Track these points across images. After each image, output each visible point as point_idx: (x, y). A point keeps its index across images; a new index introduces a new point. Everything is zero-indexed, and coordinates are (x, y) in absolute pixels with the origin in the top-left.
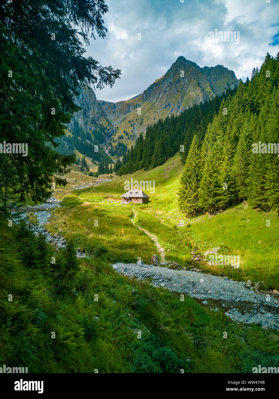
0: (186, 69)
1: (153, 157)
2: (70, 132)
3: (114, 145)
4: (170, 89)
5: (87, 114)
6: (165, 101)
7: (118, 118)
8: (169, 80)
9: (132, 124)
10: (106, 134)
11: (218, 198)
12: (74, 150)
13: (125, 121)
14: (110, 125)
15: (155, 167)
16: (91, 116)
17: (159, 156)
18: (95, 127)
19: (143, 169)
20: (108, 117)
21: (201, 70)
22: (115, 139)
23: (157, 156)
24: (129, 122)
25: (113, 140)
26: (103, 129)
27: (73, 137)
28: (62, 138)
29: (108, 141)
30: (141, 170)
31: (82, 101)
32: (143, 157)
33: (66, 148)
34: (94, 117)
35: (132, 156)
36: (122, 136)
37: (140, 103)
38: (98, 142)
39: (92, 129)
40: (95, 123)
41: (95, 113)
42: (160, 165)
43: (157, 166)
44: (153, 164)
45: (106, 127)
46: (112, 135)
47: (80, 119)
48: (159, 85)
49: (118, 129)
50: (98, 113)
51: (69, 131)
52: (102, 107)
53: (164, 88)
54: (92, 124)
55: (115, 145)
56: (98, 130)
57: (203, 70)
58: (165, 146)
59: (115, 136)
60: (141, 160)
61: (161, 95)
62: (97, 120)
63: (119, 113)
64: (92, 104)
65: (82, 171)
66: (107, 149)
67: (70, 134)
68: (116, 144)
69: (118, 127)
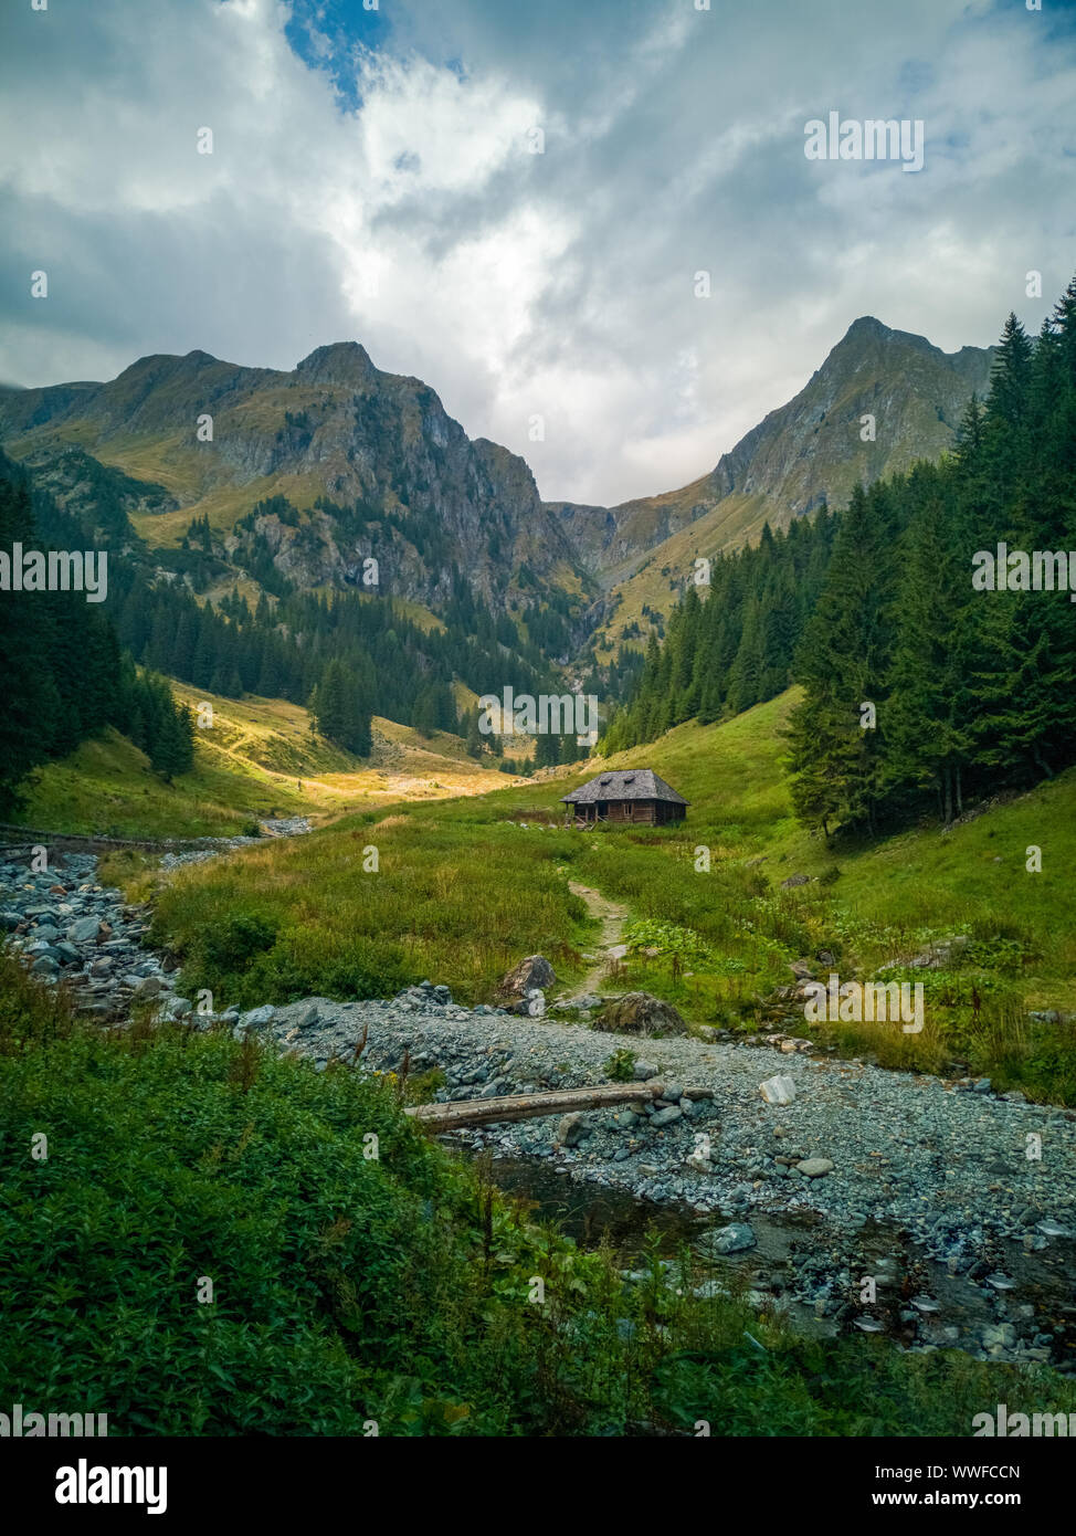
0: (887, 361)
1: (736, 671)
2: (440, 616)
3: (605, 659)
4: (825, 440)
5: (502, 552)
6: (806, 487)
7: (623, 561)
8: (819, 408)
9: (675, 579)
10: (576, 623)
11: (981, 725)
12: (452, 685)
13: (648, 570)
14: (593, 589)
15: (745, 706)
16: (520, 559)
17: (762, 664)
18: (533, 596)
19: (693, 721)
20: (584, 561)
21: (951, 363)
22: (609, 638)
23: (751, 664)
24: (665, 572)
25: (599, 644)
26: (562, 604)
27: (448, 634)
28: (408, 641)
29: (583, 649)
30: (685, 724)
31: (487, 505)
32: (695, 673)
33: (421, 674)
34: (530, 560)
35: (654, 675)
36: (635, 627)
37: (705, 501)
38: (542, 651)
39: (523, 604)
40: (533, 581)
41: (535, 547)
42: (767, 699)
43: (753, 704)
44: (737, 696)
45: (574, 595)
46: (597, 625)
47: (476, 572)
48: (781, 431)
49: (621, 602)
50: (543, 546)
51: (433, 612)
52: (560, 526)
53: (798, 442)
54: (521, 586)
55: (608, 664)
56: (544, 607)
57: (955, 362)
58: (786, 620)
59: (609, 626)
60: (686, 687)
61: (788, 467)
62: (540, 573)
63: (624, 546)
64: (524, 514)
65: (474, 756)
66: (576, 677)
67: (439, 624)
68: (614, 655)
69: (619, 596)
